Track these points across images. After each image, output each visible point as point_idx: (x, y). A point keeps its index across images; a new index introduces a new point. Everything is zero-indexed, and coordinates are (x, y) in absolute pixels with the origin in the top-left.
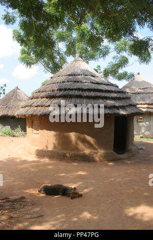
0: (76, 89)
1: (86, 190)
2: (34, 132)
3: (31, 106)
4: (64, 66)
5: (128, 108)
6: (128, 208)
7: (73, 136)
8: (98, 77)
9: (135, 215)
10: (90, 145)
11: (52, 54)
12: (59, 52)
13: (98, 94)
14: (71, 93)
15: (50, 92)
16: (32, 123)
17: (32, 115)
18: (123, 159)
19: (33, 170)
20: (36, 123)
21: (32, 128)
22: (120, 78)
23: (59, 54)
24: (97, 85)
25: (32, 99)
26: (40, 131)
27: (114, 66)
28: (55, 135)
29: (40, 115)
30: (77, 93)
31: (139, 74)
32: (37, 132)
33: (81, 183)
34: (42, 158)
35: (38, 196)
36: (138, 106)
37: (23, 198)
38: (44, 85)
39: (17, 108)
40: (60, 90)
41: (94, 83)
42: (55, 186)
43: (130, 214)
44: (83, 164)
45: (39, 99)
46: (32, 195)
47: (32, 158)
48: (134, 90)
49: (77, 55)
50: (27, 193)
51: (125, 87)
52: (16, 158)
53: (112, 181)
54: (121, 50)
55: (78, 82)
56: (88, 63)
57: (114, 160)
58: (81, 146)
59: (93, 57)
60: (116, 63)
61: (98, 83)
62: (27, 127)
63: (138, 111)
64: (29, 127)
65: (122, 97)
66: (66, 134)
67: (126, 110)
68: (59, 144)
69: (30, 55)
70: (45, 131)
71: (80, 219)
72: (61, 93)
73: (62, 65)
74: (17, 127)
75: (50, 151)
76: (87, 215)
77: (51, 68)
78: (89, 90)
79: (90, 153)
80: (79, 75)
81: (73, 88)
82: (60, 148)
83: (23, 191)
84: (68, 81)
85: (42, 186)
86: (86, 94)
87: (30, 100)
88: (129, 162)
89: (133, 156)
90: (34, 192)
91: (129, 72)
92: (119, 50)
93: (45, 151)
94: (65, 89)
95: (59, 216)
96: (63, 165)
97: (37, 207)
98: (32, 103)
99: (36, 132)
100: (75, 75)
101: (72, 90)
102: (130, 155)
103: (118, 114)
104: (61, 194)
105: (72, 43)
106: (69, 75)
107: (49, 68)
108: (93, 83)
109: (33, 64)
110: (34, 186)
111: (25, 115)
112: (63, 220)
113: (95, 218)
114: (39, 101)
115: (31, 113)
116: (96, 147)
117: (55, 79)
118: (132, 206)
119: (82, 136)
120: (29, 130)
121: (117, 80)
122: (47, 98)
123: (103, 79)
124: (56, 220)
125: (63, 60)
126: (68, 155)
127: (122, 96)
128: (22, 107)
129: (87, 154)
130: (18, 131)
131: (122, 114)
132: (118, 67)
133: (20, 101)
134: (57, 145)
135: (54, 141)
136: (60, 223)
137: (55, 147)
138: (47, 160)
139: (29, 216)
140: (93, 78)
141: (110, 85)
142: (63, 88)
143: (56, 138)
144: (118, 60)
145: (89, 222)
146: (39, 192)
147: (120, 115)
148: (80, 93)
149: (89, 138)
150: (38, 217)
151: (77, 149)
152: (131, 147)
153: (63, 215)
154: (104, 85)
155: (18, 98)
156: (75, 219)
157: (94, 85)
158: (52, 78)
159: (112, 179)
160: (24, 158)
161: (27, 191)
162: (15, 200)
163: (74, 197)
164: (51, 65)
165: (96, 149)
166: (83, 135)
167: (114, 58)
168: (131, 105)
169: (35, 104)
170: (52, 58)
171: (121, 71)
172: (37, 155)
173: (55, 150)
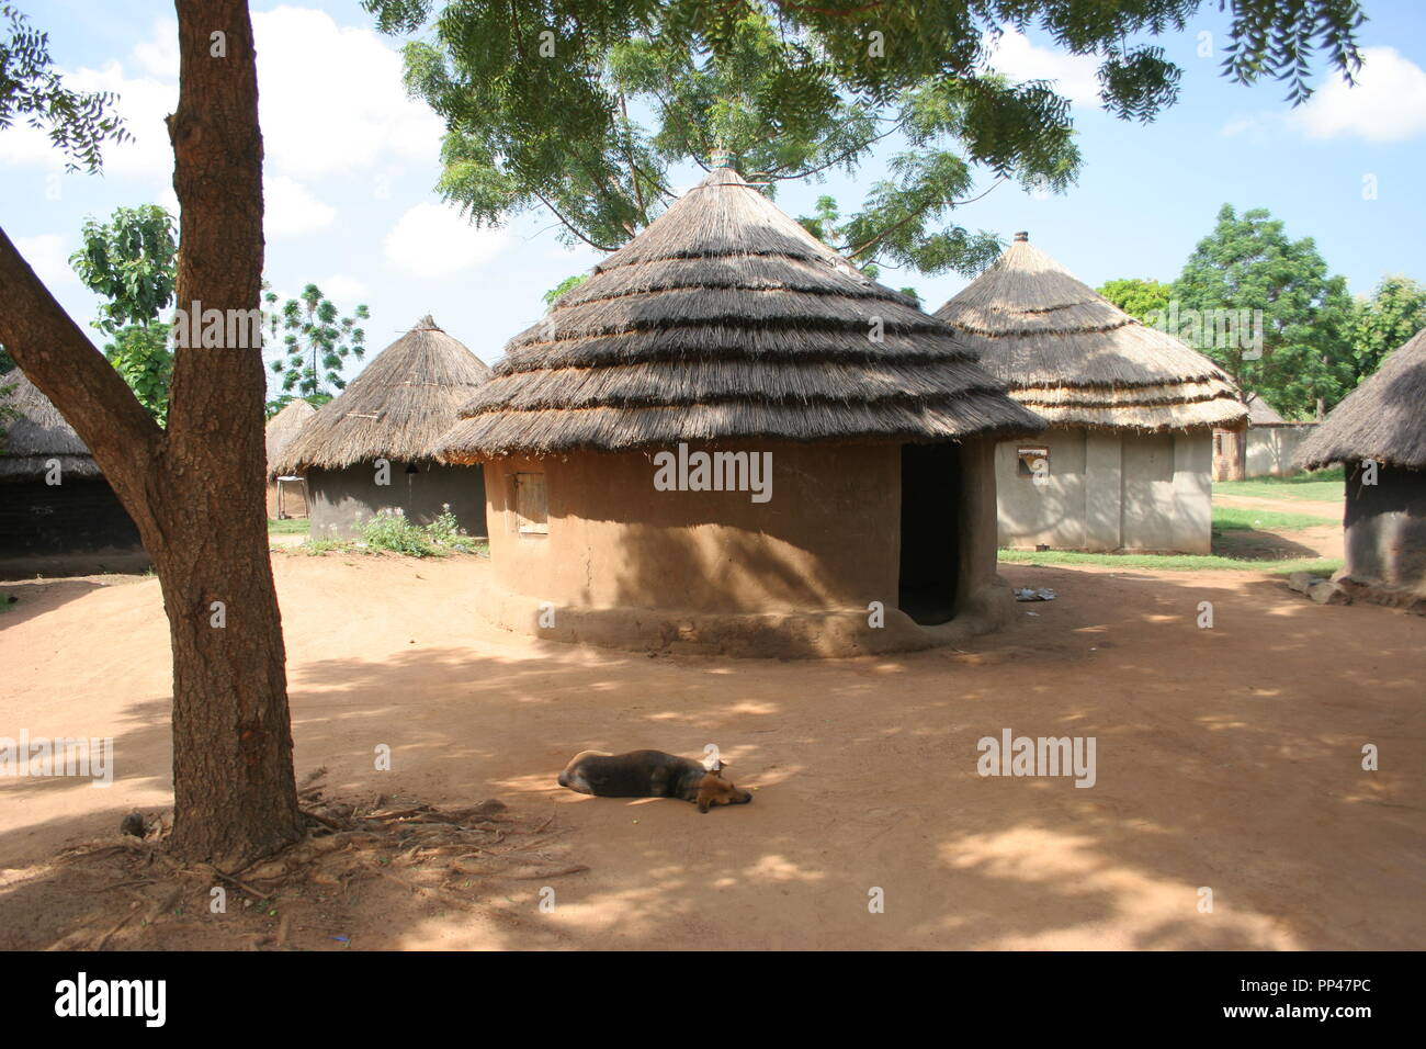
0: (714, 322)
1: (771, 777)
2: (523, 529)
3: (505, 406)
4: (657, 209)
5: (963, 407)
6: (956, 840)
7: (707, 540)
8: (819, 259)
9: (985, 863)
10: (791, 584)
11: (597, 154)
12: (628, 143)
13: (823, 341)
14: (693, 338)
15: (592, 340)
16: (514, 484)
17: (512, 450)
18: (942, 644)
19: (528, 699)
20: (530, 484)
21: (514, 508)
22: (932, 258)
23: (628, 151)
24: (815, 299)
25: (508, 373)
26: (553, 525)
27: (898, 200)
28: (626, 540)
29: (553, 447)
30: (719, 338)
31: (1024, 237)
32: (540, 528)
33: (750, 747)
34: (569, 649)
35: (561, 799)
36: (1015, 396)
37: (495, 806)
38: (563, 304)
39: (430, 419)
40: (641, 326)
41: (802, 291)
42: (629, 756)
43: (964, 861)
44: (754, 672)
45: (543, 374)
46: (533, 796)
47: (521, 648)
48: (1002, 317)
49: (718, 157)
50: (509, 789)
51: (956, 305)
52: (447, 653)
53: (888, 738)
54: (929, 126)
55: (724, 286)
56: (770, 193)
57: (902, 649)
58: (747, 587)
59: (793, 161)
60: (910, 186)
61: (819, 291)
62: (489, 506)
63: (1011, 417)
64: (499, 507)
65: (933, 352)
66: (673, 532)
67: (957, 416)
68: (642, 581)
69: (488, 163)
70: (576, 523)
71: (745, 880)
72: (649, 340)
73: (645, 203)
74: (435, 511)
75: (603, 617)
76: (776, 866)
77: (593, 224)
78: (778, 324)
79: (786, 622)
80: (729, 254)
81: (704, 316)
82: (650, 600)
83: (490, 781)
84: (677, 286)
85: (576, 759)
86: (766, 341)
87: (502, 381)
88: (973, 658)
89: (995, 629)
90: (541, 786)
91: (973, 232)
92: (922, 126)
93: (579, 617)
94: (665, 324)
95: (656, 873)
96: (663, 676)
97: (558, 839)
98: (510, 391)
99: (531, 526)
100: (708, 254)
101: (699, 323)
102: (978, 626)
103: (918, 433)
104: (658, 790)
105: (694, 98)
106: (683, 255)
107: (582, 221)
108: (794, 289)
109: (505, 205)
110: (540, 766)
111: (478, 451)
112: (675, 883)
113: (813, 876)
114: (545, 384)
115: (508, 439)
116: (818, 589)
117: (615, 276)
118: (974, 830)
119: (753, 540)
120: (498, 519)
121: (915, 272)
122: (580, 366)
123: (845, 269)
124: (643, 885)
125: (651, 181)
126: (685, 629)
127: (934, 347)
128: (464, 415)
129: (775, 623)
130: (444, 531)
131: (938, 435)
132: (920, 209)
133: (446, 383)
134: (634, 587)
135: (621, 569)
136: (663, 895)
137: (624, 595)
138: (589, 658)
139: (530, 870)
140: (796, 266)
141: (879, 298)
142: (655, 316)
143: (631, 553)
144: (917, 173)
145: (786, 894)
146: (564, 784)
147: (926, 437)
148: (736, 338)
149: (784, 550)
150: (568, 873)
151: (729, 601)
152: (980, 590)
153: (675, 869)
154: (850, 296)
155: (436, 371)
156: (726, 882)
157: (799, 300)
158: (599, 270)
159: (891, 731)
160: (483, 650)
161: (512, 783)
162: (465, 815)
163: (714, 805)
164: (591, 208)
165: (816, 600)
166: (754, 536)
167: (898, 163)
168: (976, 392)
169: (525, 398)
170: (597, 172)
171: (934, 226)
172: (544, 635)
173: (626, 608)
